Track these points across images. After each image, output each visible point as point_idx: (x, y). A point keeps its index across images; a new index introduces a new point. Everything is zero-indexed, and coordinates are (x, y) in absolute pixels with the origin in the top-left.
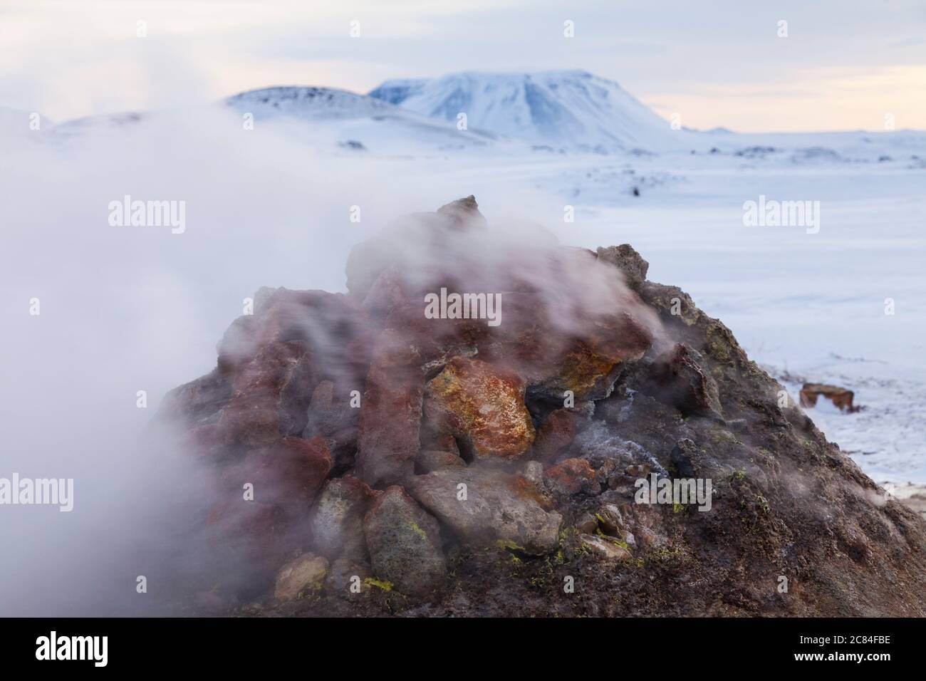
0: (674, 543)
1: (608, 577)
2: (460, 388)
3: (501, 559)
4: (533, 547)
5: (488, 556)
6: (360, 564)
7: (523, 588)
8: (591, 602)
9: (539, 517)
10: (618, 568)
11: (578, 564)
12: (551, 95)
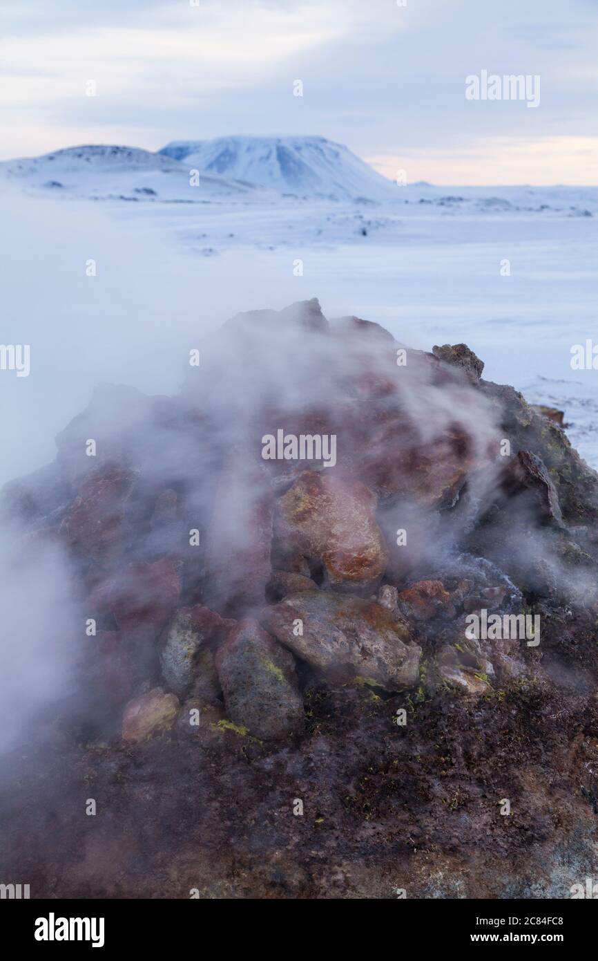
0: (532, 671)
1: (471, 714)
2: (311, 506)
3: (360, 697)
4: (395, 685)
5: (346, 694)
6: (212, 703)
7: (384, 729)
8: (455, 744)
9: (399, 651)
10: (480, 703)
11: (440, 701)
12: (297, 155)
